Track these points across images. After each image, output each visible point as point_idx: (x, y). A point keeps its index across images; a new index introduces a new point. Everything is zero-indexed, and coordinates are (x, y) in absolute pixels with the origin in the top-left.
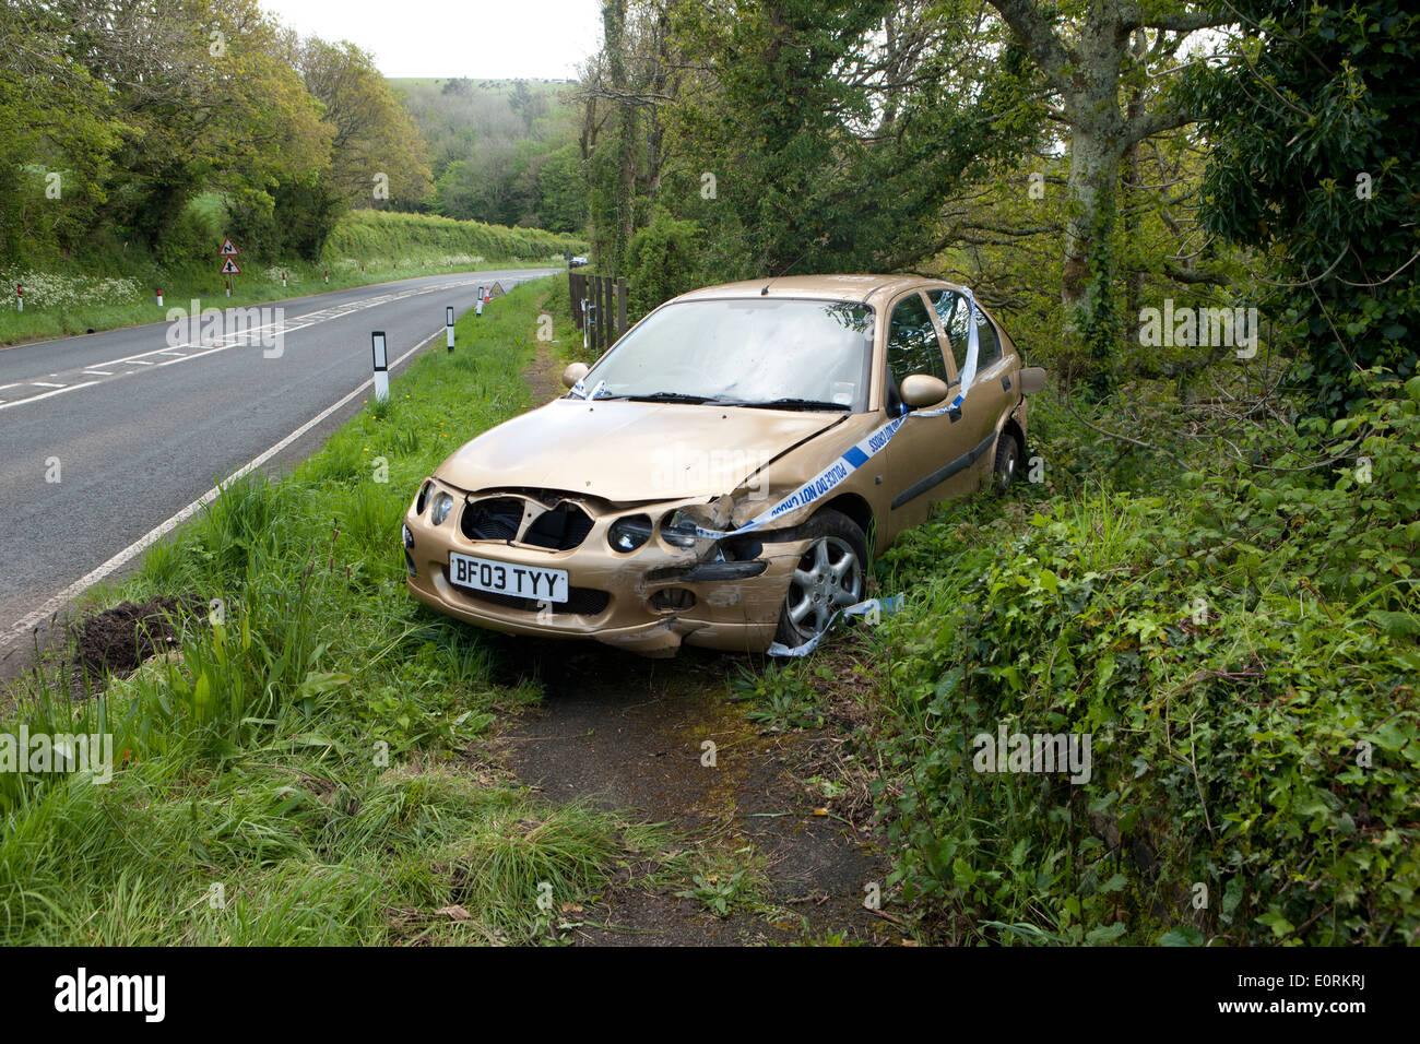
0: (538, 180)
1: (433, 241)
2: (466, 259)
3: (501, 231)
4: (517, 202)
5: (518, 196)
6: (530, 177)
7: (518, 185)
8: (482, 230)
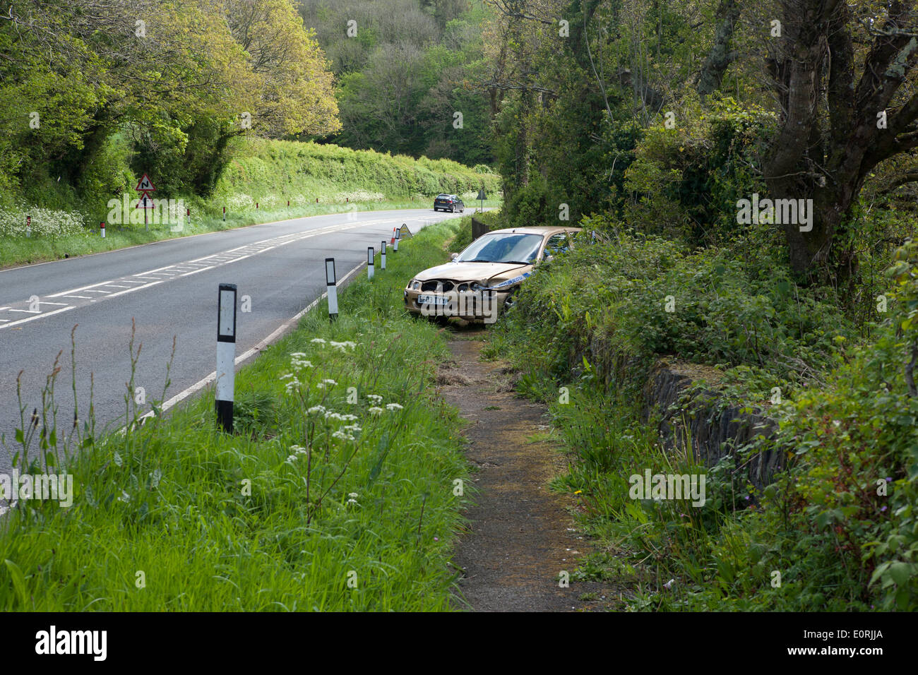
0: (450, 97)
1: (326, 174)
2: (365, 195)
3: (405, 163)
4: (424, 124)
5: (425, 116)
6: (441, 93)
7: (425, 102)
8: (382, 162)
